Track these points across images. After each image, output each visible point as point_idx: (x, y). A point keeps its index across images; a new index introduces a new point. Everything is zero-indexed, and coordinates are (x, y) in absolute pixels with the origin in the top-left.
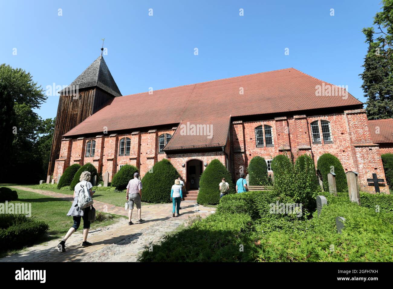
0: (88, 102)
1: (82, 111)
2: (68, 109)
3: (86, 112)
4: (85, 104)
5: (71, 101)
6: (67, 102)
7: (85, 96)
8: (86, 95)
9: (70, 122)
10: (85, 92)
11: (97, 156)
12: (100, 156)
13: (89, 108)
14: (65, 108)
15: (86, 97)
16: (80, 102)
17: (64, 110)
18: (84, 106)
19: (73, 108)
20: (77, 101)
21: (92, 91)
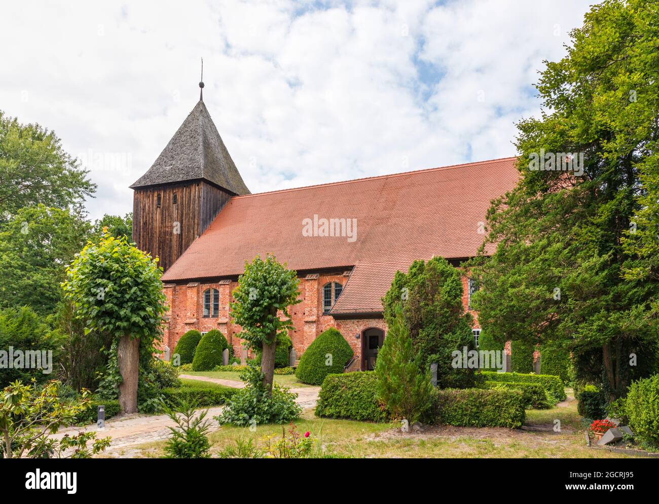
0: (190, 209)
1: (181, 227)
2: (152, 222)
3: (189, 231)
4: (184, 213)
5: (157, 207)
6: (149, 207)
7: (182, 198)
8: (184, 196)
9: (159, 248)
10: (183, 189)
11: (224, 316)
12: (228, 316)
13: (194, 222)
14: (146, 221)
15: (184, 199)
16: (174, 209)
17: (145, 223)
18: (184, 218)
19: (163, 221)
20: (169, 206)
21: (197, 187)
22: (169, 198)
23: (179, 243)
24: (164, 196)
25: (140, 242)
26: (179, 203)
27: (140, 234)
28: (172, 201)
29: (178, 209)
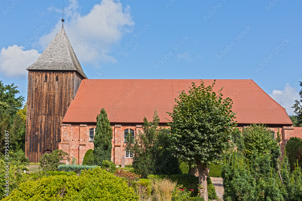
0: (67, 85)
1: (61, 93)
3: (66, 96)
4: (63, 86)
5: (45, 81)
6: (39, 81)
7: (62, 79)
9: (46, 103)
10: (62, 74)
13: (70, 91)
14: (37, 88)
16: (57, 84)
18: (63, 89)
19: (49, 89)
20: (53, 81)
21: (72, 75)
22: (53, 77)
23: (60, 101)
24: (49, 76)
25: (33, 99)
26: (60, 81)
27: (33, 95)
28: (55, 79)
29: (59, 84)
